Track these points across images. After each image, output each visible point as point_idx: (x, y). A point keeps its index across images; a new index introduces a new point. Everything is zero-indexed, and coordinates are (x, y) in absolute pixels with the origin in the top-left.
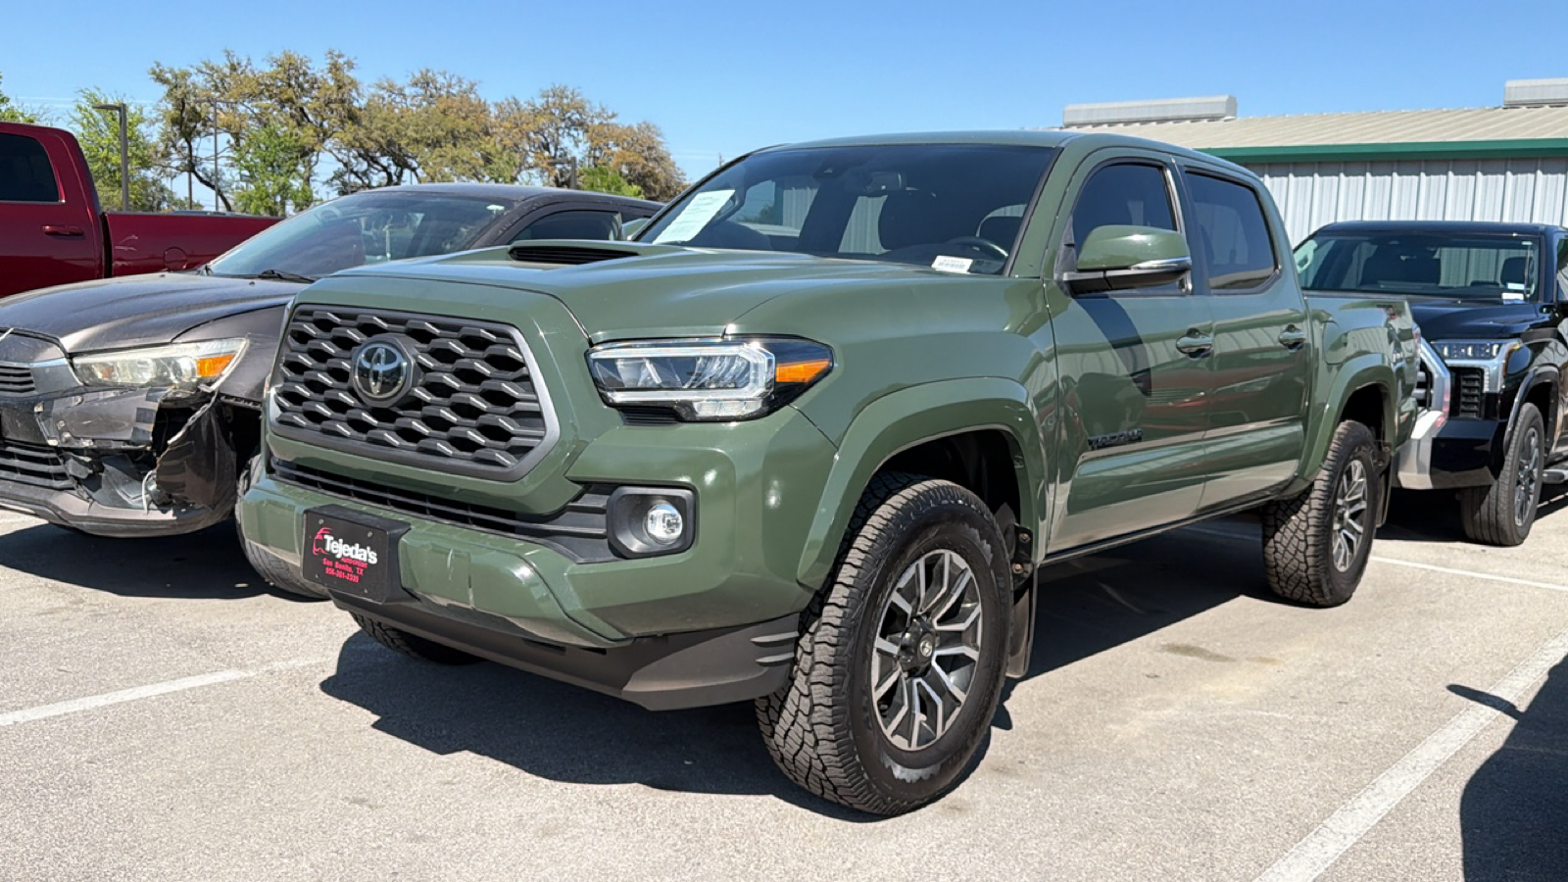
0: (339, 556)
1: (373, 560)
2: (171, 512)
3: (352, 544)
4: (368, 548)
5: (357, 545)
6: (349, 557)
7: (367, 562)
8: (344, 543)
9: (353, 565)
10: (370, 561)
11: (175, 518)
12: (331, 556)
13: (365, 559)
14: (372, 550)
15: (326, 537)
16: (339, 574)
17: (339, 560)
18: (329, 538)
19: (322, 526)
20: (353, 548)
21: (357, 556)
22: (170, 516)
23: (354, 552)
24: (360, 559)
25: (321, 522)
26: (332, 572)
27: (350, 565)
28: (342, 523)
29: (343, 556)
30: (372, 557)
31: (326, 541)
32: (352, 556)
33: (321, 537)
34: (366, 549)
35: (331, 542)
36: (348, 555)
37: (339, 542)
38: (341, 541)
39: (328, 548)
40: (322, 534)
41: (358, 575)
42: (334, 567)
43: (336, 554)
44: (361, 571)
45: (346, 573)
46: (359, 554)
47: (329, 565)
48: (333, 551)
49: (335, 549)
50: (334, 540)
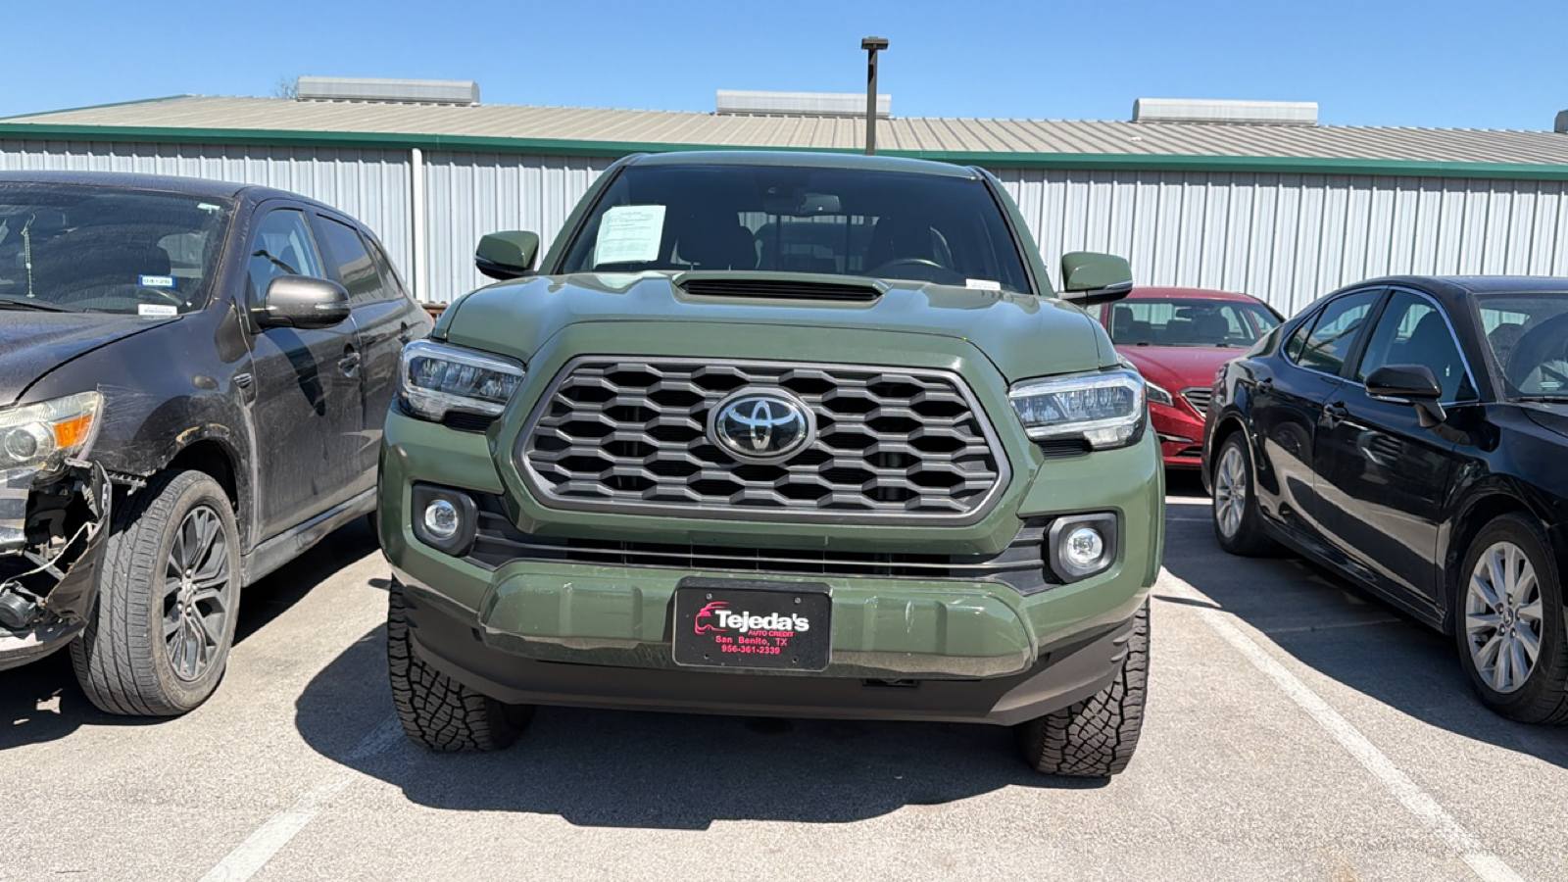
0: (742, 631)
1: (806, 627)
2: (32, 636)
3: (765, 614)
4: (795, 615)
5: (775, 615)
6: (762, 629)
7: (793, 630)
8: (750, 616)
9: (768, 636)
10: (799, 629)
11: (41, 642)
12: (732, 633)
13: (789, 628)
14: (799, 616)
15: (717, 612)
16: (747, 650)
17: (745, 635)
18: (723, 614)
19: (709, 601)
20: (767, 619)
21: (776, 626)
22: (31, 640)
23: (770, 623)
24: (781, 628)
25: (710, 597)
26: (734, 649)
27: (762, 637)
28: (745, 593)
29: (750, 628)
30: (803, 625)
31: (718, 616)
32: (767, 627)
33: (708, 614)
34: (791, 617)
35: (728, 616)
36: (759, 627)
37: (742, 616)
38: (746, 613)
39: (723, 624)
40: (709, 610)
41: (779, 646)
42: (735, 642)
43: (738, 629)
44: (784, 641)
45: (757, 647)
46: (778, 623)
47: (727, 644)
48: (732, 625)
49: (735, 623)
50: (733, 613)
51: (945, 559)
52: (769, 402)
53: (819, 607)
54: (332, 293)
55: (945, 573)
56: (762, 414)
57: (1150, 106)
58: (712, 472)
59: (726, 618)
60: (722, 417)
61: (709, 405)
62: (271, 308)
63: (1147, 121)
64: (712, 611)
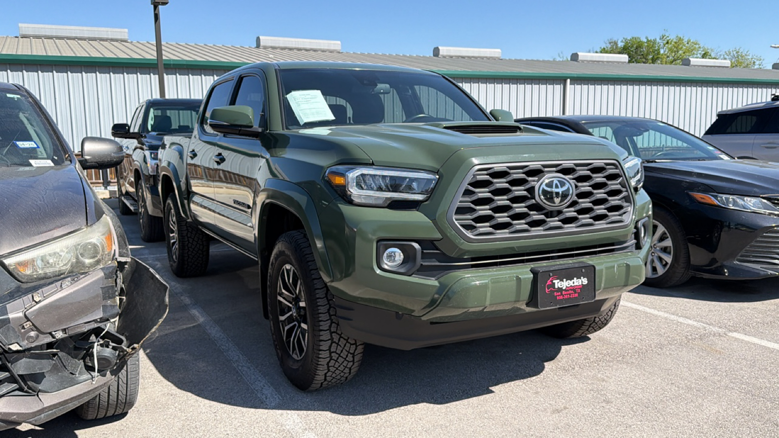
0: (564, 288)
3: (571, 279)
4: (582, 278)
5: (575, 279)
6: (571, 286)
7: (582, 284)
8: (566, 281)
9: (573, 289)
10: (584, 283)
12: (560, 290)
13: (580, 284)
14: (584, 277)
15: (554, 281)
16: (566, 297)
17: (565, 290)
18: (556, 282)
20: (573, 281)
21: (576, 284)
23: (574, 283)
24: (578, 284)
25: (551, 275)
26: (561, 297)
27: (571, 290)
28: (564, 271)
29: (567, 287)
30: (585, 281)
31: (554, 283)
32: (573, 285)
33: (551, 283)
34: (581, 279)
35: (558, 282)
36: (570, 285)
37: (563, 281)
38: (565, 280)
39: (556, 287)
40: (551, 281)
41: (578, 293)
42: (562, 294)
43: (562, 288)
44: (579, 290)
45: (570, 294)
46: (577, 282)
47: (559, 296)
48: (560, 287)
49: (561, 285)
50: (560, 281)
51: (612, 244)
52: (558, 181)
53: (590, 272)
54: (114, 146)
55: (613, 250)
56: (557, 187)
57: (265, 40)
58: (536, 216)
59: (558, 284)
60: (541, 189)
61: (534, 184)
62: (87, 157)
63: (265, 48)
64: (552, 281)
